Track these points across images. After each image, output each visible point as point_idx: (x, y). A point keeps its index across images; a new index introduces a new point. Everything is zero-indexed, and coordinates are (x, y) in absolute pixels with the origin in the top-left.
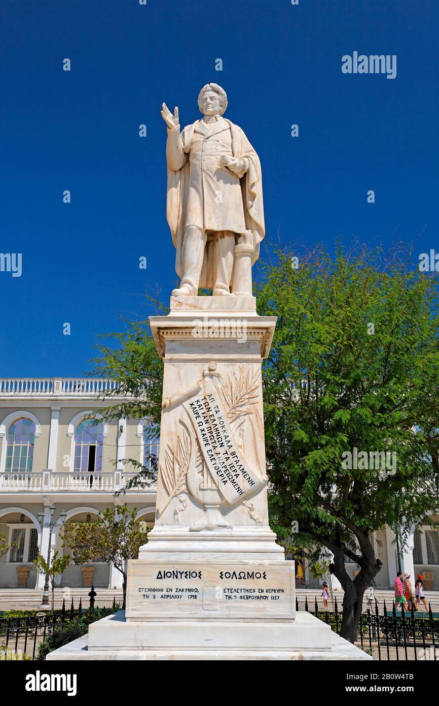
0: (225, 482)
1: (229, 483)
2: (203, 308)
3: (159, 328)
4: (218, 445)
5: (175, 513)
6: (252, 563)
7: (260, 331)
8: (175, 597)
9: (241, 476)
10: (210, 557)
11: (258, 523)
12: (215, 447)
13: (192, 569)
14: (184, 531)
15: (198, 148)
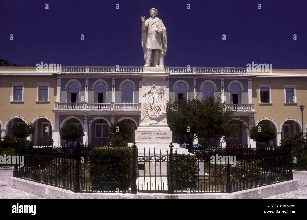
0: (157, 113)
1: (158, 114)
2: (151, 70)
3: (141, 76)
4: (155, 105)
5: (145, 121)
6: (163, 131)
7: (165, 77)
8: (146, 138)
9: (160, 112)
10: (153, 130)
11: (165, 123)
12: (154, 105)
13: (149, 132)
14: (148, 124)
15: (150, 27)
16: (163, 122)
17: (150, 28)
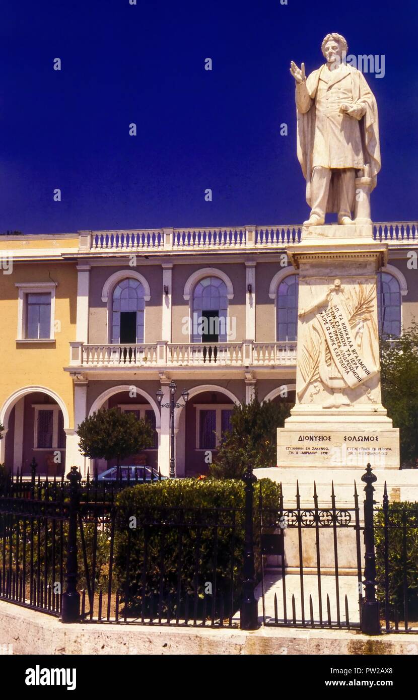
0: (348, 372)
1: (351, 373)
2: (329, 235)
3: (295, 255)
4: (342, 344)
5: (311, 396)
6: (368, 430)
7: (375, 254)
8: (312, 453)
9: (360, 368)
10: (335, 427)
11: (375, 402)
12: (339, 347)
13: (324, 434)
14: (319, 408)
15: (321, 97)
16: (369, 399)
17: (322, 100)
